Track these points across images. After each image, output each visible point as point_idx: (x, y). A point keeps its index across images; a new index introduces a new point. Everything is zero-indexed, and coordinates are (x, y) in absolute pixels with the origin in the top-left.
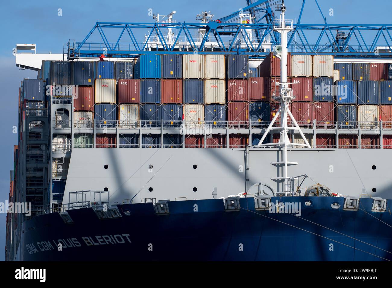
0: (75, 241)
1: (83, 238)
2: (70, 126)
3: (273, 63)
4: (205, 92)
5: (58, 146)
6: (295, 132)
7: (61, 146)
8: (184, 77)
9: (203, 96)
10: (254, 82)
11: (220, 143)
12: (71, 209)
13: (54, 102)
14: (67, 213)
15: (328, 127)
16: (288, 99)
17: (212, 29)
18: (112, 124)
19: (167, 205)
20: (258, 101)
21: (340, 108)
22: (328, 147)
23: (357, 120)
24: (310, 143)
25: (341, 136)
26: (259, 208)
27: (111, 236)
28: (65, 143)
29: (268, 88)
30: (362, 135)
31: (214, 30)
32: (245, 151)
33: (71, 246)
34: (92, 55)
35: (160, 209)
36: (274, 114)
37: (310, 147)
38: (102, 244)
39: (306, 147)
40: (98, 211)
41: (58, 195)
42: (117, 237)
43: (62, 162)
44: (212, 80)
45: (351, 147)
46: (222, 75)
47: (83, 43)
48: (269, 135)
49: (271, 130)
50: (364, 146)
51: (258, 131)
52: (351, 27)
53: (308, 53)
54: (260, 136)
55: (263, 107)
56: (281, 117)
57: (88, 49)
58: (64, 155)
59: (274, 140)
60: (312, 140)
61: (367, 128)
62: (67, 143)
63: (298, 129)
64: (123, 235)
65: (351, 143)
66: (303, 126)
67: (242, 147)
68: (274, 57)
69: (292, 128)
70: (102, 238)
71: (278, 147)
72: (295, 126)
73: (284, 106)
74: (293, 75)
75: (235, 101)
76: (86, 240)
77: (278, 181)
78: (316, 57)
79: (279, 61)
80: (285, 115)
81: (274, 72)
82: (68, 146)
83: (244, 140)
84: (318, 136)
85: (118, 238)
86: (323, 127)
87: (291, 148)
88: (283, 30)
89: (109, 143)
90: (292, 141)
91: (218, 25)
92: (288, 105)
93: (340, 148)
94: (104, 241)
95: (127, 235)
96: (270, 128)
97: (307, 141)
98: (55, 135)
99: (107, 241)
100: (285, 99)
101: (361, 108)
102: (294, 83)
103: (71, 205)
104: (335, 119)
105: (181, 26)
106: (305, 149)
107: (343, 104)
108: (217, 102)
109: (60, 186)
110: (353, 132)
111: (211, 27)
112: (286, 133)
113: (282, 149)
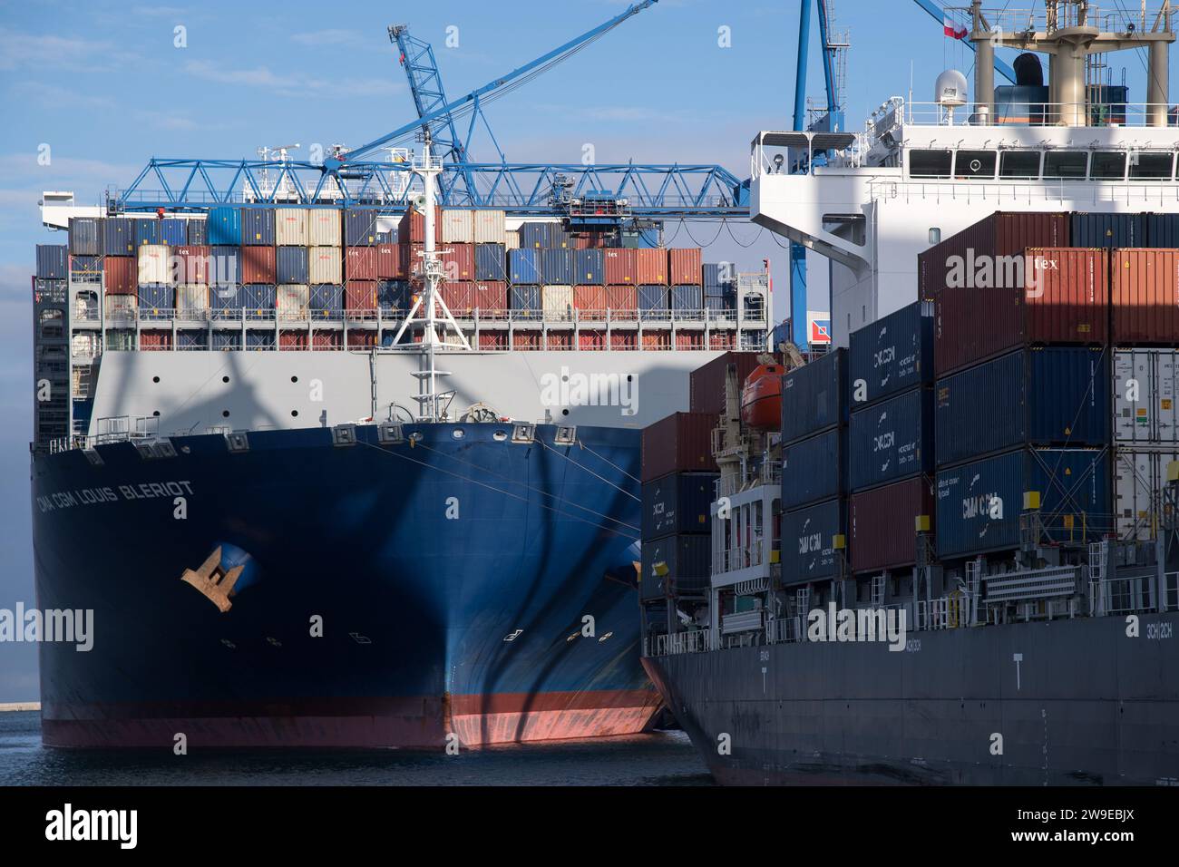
0: (108, 491)
1: (121, 488)
2: (100, 316)
3: (415, 222)
4: (311, 265)
5: (81, 349)
6: (448, 327)
7: (86, 348)
8: (278, 244)
9: (308, 272)
10: (385, 251)
11: (333, 344)
12: (100, 443)
13: (73, 280)
14: (94, 449)
15: (497, 318)
16: (435, 277)
17: (331, 171)
18: (166, 315)
19: (246, 437)
20: (391, 280)
21: (514, 289)
22: (498, 349)
23: (541, 308)
24: (470, 343)
25: (517, 333)
26: (384, 441)
27: (162, 484)
28: (92, 343)
29: (406, 259)
30: (548, 331)
31: (334, 171)
32: (371, 355)
33: (103, 500)
34: (146, 209)
35: (235, 444)
36: (415, 299)
37: (469, 348)
38: (148, 496)
39: (464, 349)
40: (141, 447)
41: (82, 423)
42: (171, 486)
43: (88, 372)
44: (321, 248)
45: (531, 349)
46: (337, 241)
47: (131, 191)
48: (407, 332)
49: (410, 324)
50: (551, 347)
51: (391, 325)
52: (543, 169)
53: (466, 208)
54: (394, 332)
55: (400, 289)
56: (425, 305)
57: (139, 200)
58: (90, 362)
59: (417, 338)
60: (473, 338)
61: (556, 320)
62: (95, 344)
63: (451, 322)
64: (181, 483)
65: (531, 341)
66: (459, 318)
67: (366, 349)
68: (415, 213)
69: (443, 320)
70: (149, 488)
71: (421, 349)
72: (447, 318)
73: (429, 288)
74: (444, 241)
75: (357, 280)
76: (126, 490)
77: (421, 401)
78: (479, 213)
79: (423, 218)
80: (432, 301)
81: (414, 236)
82: (97, 347)
83: (371, 338)
84: (483, 333)
85: (173, 487)
86: (491, 318)
87: (441, 351)
88: (427, 172)
89: (162, 343)
90: (442, 340)
91: (339, 164)
92: (436, 286)
93: (516, 349)
94: (152, 493)
95: (186, 483)
96: (410, 320)
97: (465, 340)
98: (76, 331)
99: (156, 492)
100: (430, 276)
101: (547, 289)
102: (447, 252)
103: (100, 438)
104: (509, 307)
105: (283, 165)
106: (463, 353)
107: (521, 285)
108: (329, 281)
109: (85, 409)
110: (534, 325)
111: (330, 167)
112: (433, 328)
113: (426, 352)
